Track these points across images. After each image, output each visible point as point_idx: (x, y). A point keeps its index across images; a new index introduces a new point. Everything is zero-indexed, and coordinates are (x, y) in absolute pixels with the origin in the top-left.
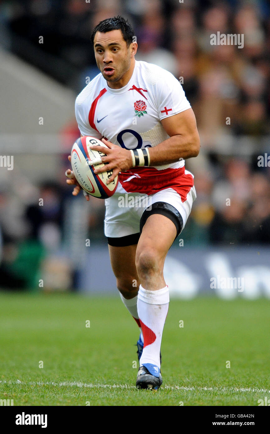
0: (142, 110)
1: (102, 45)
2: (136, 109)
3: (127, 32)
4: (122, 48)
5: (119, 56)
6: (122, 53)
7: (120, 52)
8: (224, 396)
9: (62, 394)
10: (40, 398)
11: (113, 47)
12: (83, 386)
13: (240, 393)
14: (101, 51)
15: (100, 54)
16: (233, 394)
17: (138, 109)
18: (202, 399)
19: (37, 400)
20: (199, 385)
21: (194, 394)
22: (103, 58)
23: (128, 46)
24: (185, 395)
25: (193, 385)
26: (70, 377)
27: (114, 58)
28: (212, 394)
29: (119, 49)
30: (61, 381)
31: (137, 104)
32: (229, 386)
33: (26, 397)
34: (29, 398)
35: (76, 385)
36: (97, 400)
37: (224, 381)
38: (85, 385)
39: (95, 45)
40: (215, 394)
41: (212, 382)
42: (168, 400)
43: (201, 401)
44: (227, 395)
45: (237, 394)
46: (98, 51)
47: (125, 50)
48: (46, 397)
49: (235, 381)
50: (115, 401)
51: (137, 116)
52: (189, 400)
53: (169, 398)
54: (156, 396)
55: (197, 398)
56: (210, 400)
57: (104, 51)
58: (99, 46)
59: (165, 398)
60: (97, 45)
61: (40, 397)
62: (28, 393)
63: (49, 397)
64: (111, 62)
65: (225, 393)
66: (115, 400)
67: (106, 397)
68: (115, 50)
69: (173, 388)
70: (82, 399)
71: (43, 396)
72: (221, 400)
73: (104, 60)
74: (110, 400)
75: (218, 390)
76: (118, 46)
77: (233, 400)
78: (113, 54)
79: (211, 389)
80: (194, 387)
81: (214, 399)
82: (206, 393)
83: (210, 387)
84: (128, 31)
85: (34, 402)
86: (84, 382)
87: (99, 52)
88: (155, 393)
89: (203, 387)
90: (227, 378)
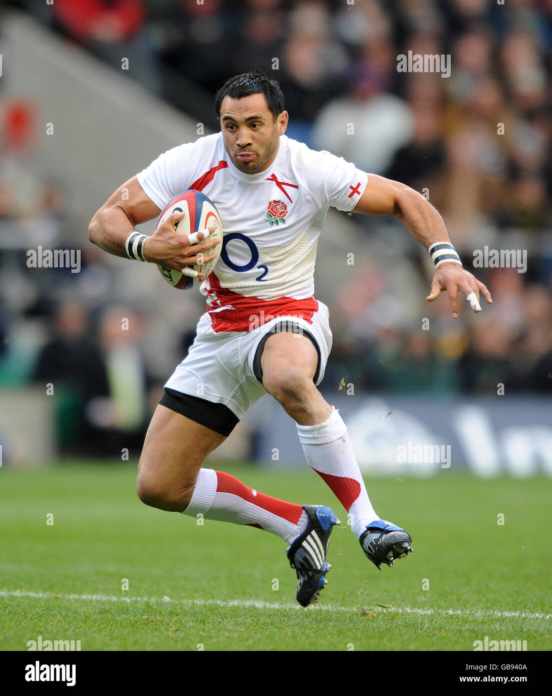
0: (278, 216)
1: (234, 119)
2: (269, 212)
3: (274, 97)
4: (266, 123)
5: (262, 134)
6: (266, 130)
7: (263, 129)
8: (478, 623)
9: (233, 619)
10: (198, 624)
11: (253, 123)
12: (265, 607)
13: (502, 620)
14: (232, 128)
15: (231, 132)
16: (492, 620)
17: (272, 213)
18: (445, 628)
19: (194, 627)
20: (440, 607)
21: (433, 619)
22: (237, 139)
23: (275, 120)
24: (420, 621)
25: (432, 606)
26: (244, 593)
27: (253, 138)
28: (460, 621)
29: (262, 124)
30: (232, 598)
31: (273, 205)
32: (487, 608)
33: (178, 622)
34: (182, 624)
35: (254, 605)
36: (285, 627)
37: (479, 601)
38: (268, 605)
39: (222, 118)
40: (465, 621)
41: (461, 602)
42: (394, 628)
43: (443, 630)
44: (483, 622)
45: (498, 621)
46: (228, 127)
47: (270, 126)
48: (208, 623)
49: (496, 600)
50: (313, 630)
51: (269, 222)
52: (424, 628)
53: (394, 626)
54: (376, 622)
55: (437, 626)
56: (457, 630)
57: (238, 127)
58: (231, 120)
59: (389, 626)
60: (226, 118)
61: (198, 622)
62: (181, 616)
63: (211, 623)
64: (249, 144)
65: (480, 619)
66: (313, 627)
67: (299, 623)
68: (255, 126)
69: (400, 611)
70: (262, 626)
71: (203, 622)
72: (474, 630)
73: (238, 142)
74: (306, 627)
75: (469, 614)
76: (260, 120)
77: (492, 629)
78: (252, 133)
79: (459, 612)
80: (434, 609)
81: (464, 628)
82: (452, 618)
83: (457, 610)
84: (275, 95)
85: (190, 630)
86: (266, 600)
87: (230, 129)
88: (373, 619)
89: (446, 610)
90: (484, 595)
